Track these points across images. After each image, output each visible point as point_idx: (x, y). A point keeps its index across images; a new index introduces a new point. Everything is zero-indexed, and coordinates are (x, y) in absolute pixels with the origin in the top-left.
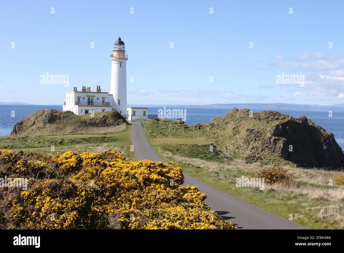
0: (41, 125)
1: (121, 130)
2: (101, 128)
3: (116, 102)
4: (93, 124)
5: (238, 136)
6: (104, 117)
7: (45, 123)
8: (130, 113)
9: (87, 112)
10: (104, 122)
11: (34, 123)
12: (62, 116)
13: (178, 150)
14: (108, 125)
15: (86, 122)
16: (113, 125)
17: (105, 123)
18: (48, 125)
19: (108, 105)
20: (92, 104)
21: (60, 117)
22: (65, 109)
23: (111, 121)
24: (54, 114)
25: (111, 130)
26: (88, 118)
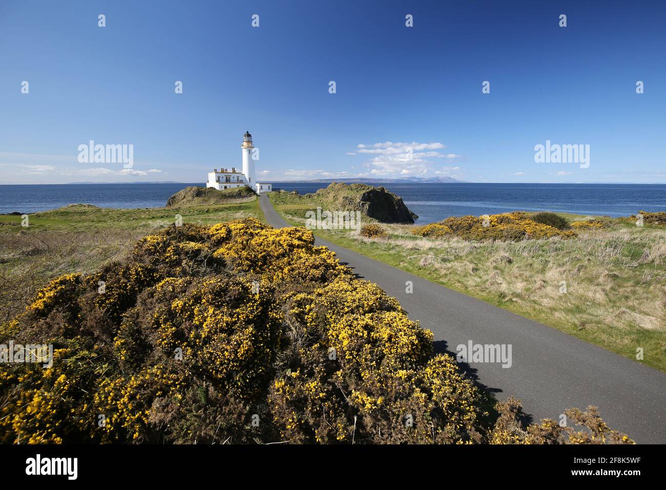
0: (190, 198)
1: (252, 200)
2: (238, 199)
3: (248, 180)
4: (231, 196)
5: (337, 202)
6: (239, 191)
7: (193, 197)
8: (259, 188)
9: (226, 187)
10: (239, 195)
11: (184, 197)
12: (207, 191)
13: (296, 213)
14: (243, 197)
15: (225, 195)
16: (246, 196)
17: (241, 195)
18: (196, 199)
19: (241, 182)
20: (229, 182)
21: (205, 192)
22: (208, 186)
23: (244, 193)
24: (200, 190)
25: (245, 200)
26: (227, 192)
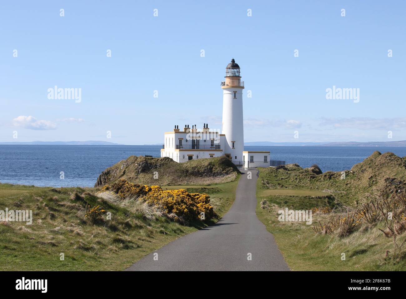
0: (133, 175)
1: (229, 180)
2: (206, 179)
3: (230, 144)
4: (197, 173)
5: (374, 188)
6: (210, 164)
7: (138, 173)
8: (247, 160)
9: (190, 158)
10: (209, 171)
11: (124, 173)
12: (158, 164)
13: (286, 203)
14: (215, 175)
15: (187, 171)
16: (221, 174)
17: (211, 172)
18: (141, 175)
19: (218, 148)
20: (198, 148)
21: (156, 165)
22: (164, 154)
23: (218, 169)
24: (149, 162)
25: (218, 180)
26: (191, 165)
